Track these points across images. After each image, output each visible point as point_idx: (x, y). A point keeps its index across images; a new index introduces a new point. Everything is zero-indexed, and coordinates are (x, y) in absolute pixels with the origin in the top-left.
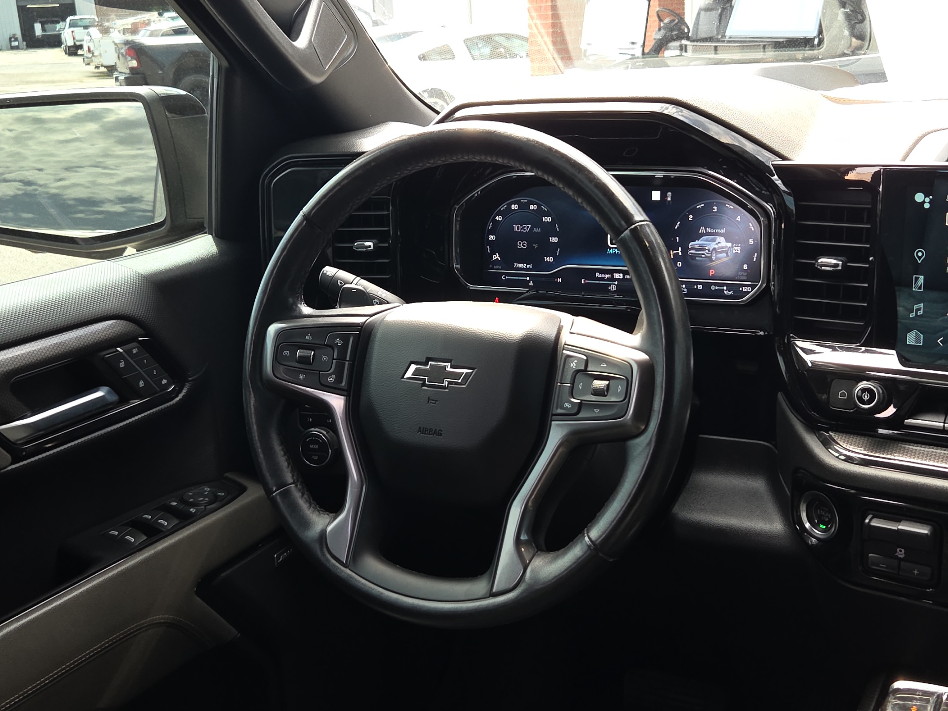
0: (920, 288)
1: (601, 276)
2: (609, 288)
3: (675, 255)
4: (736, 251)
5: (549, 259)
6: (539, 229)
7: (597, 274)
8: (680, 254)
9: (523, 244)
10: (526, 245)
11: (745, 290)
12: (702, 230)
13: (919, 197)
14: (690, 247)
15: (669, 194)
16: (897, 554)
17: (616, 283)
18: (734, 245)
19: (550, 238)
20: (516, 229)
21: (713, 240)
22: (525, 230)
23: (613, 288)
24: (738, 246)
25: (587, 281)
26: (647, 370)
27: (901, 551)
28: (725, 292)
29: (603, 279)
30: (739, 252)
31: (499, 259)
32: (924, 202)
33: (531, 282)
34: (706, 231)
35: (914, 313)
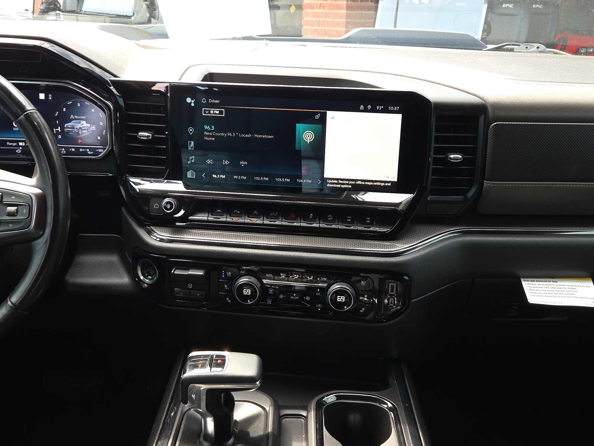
0: (192, 148)
1: (10, 144)
2: (17, 151)
3: (57, 131)
4: (93, 129)
7: (8, 143)
8: (60, 131)
11: (100, 151)
12: (72, 117)
13: (189, 100)
14: (65, 127)
15: (50, 95)
16: (188, 287)
17: (21, 148)
18: (92, 125)
21: (79, 123)
23: (19, 151)
24: (94, 126)
26: (42, 199)
27: (190, 285)
28: (88, 152)
29: (12, 146)
30: (95, 129)
32: (191, 103)
34: (74, 117)
35: (190, 161)
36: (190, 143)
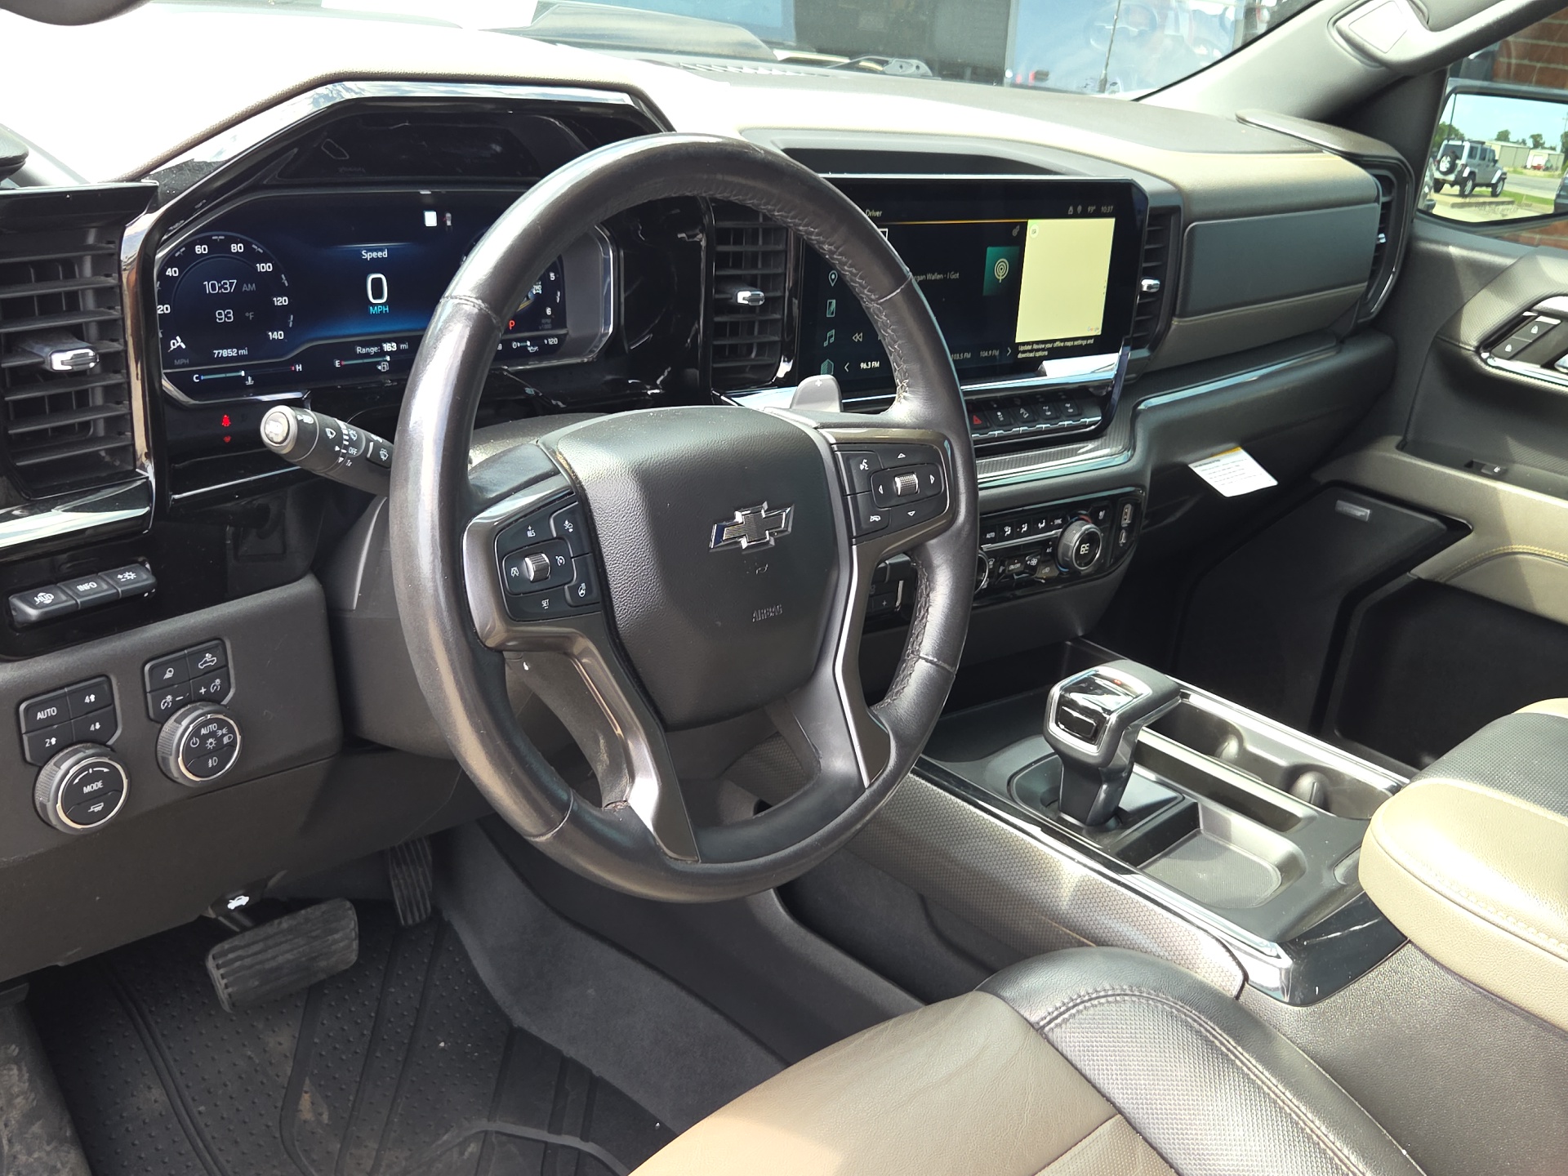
0: (832, 314)
1: (364, 351)
2: (379, 368)
4: (538, 292)
5: (278, 335)
6: (252, 285)
7: (359, 350)
9: (226, 316)
10: (231, 315)
11: (550, 343)
17: (387, 358)
18: (535, 283)
19: (275, 299)
20: (209, 289)
22: (226, 289)
23: (384, 367)
24: (539, 284)
25: (344, 363)
29: (368, 355)
30: (541, 292)
31: (184, 346)
33: (249, 378)
35: (828, 342)
36: (830, 303)
